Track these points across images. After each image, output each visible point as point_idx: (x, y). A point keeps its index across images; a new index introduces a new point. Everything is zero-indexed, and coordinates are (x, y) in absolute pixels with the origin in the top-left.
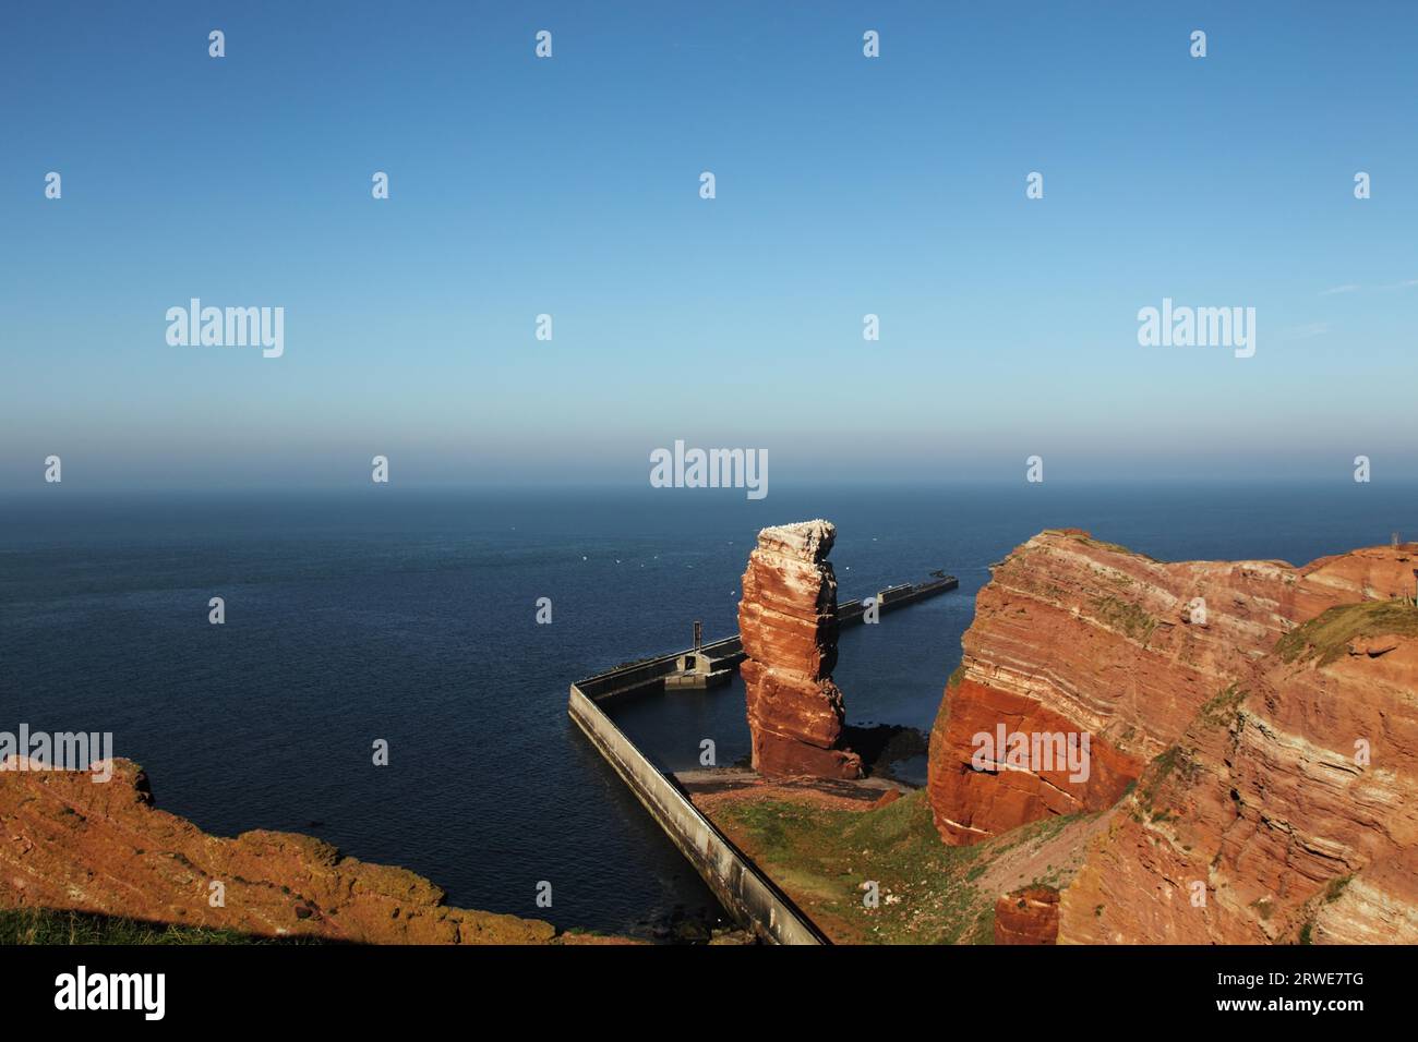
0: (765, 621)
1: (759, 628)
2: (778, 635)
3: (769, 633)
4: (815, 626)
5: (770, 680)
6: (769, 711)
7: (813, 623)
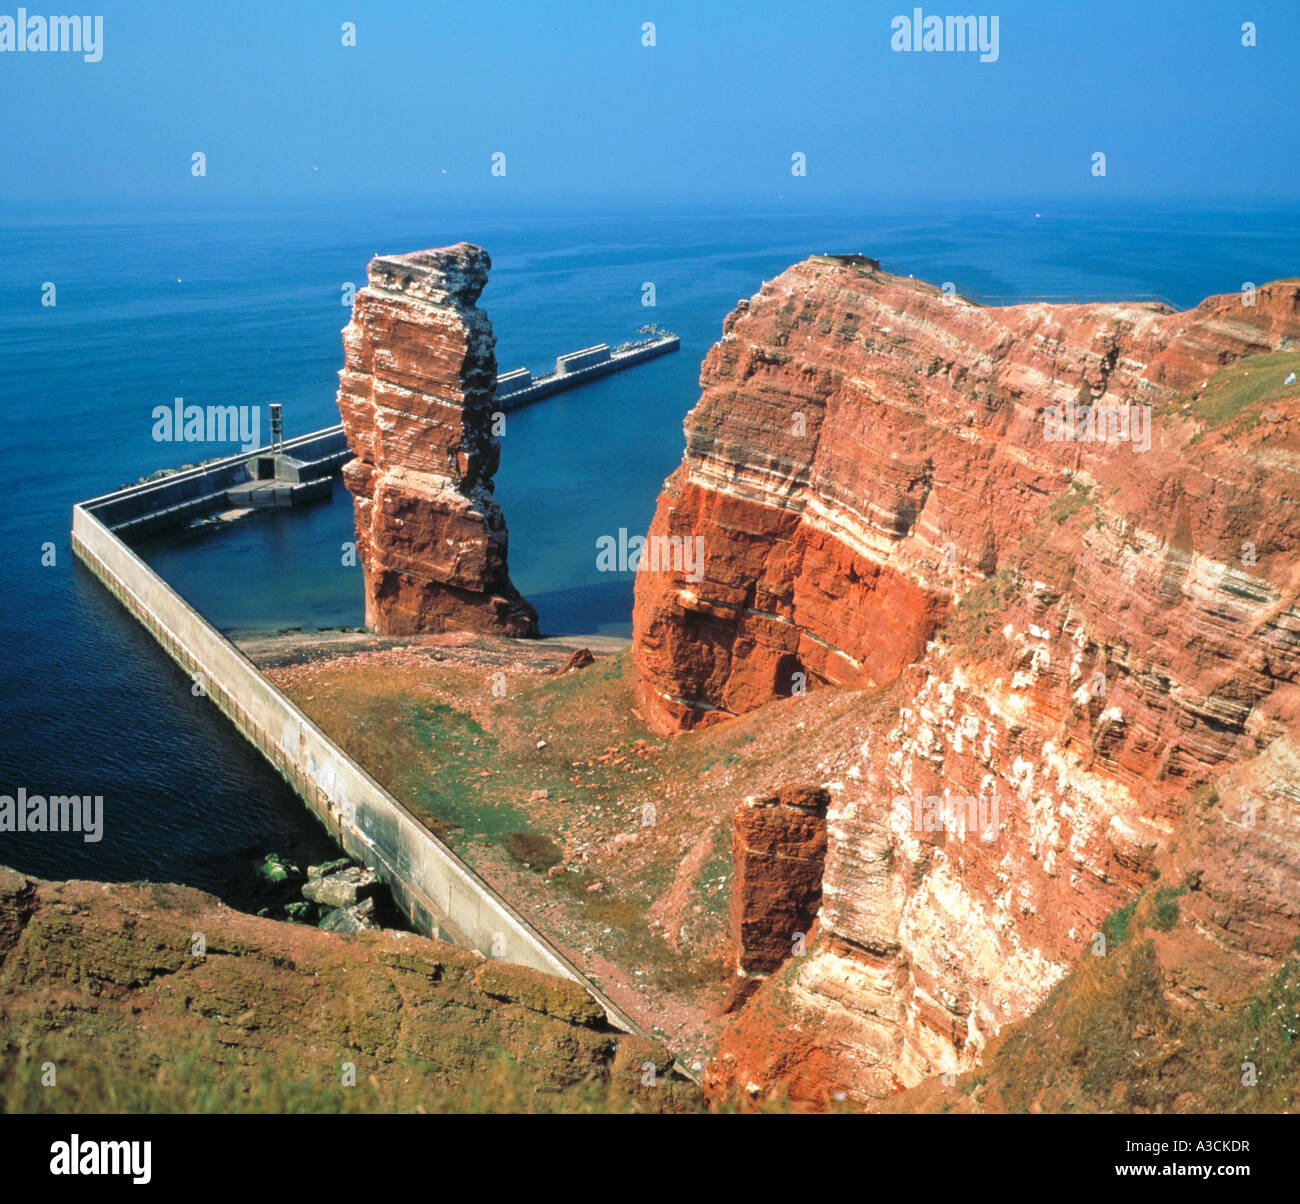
0: (383, 399)
1: (372, 411)
2: (402, 423)
3: (387, 417)
4: (460, 409)
5: (391, 492)
6: (394, 538)
7: (457, 403)
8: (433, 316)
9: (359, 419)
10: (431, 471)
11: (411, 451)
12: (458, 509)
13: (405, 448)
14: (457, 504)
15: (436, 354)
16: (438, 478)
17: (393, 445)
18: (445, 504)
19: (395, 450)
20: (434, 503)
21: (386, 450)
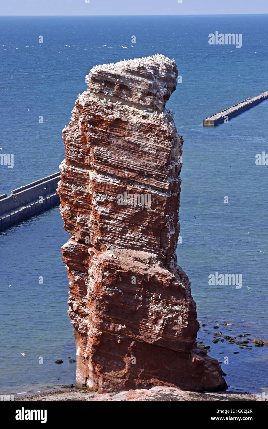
7: (163, 191)
8: (144, 117)
9: (77, 206)
10: (140, 248)
11: (124, 232)
12: (165, 280)
13: (119, 229)
14: (164, 276)
15: (146, 149)
16: (145, 255)
17: (108, 226)
18: (154, 276)
19: (110, 232)
20: (146, 275)
21: (103, 231)
